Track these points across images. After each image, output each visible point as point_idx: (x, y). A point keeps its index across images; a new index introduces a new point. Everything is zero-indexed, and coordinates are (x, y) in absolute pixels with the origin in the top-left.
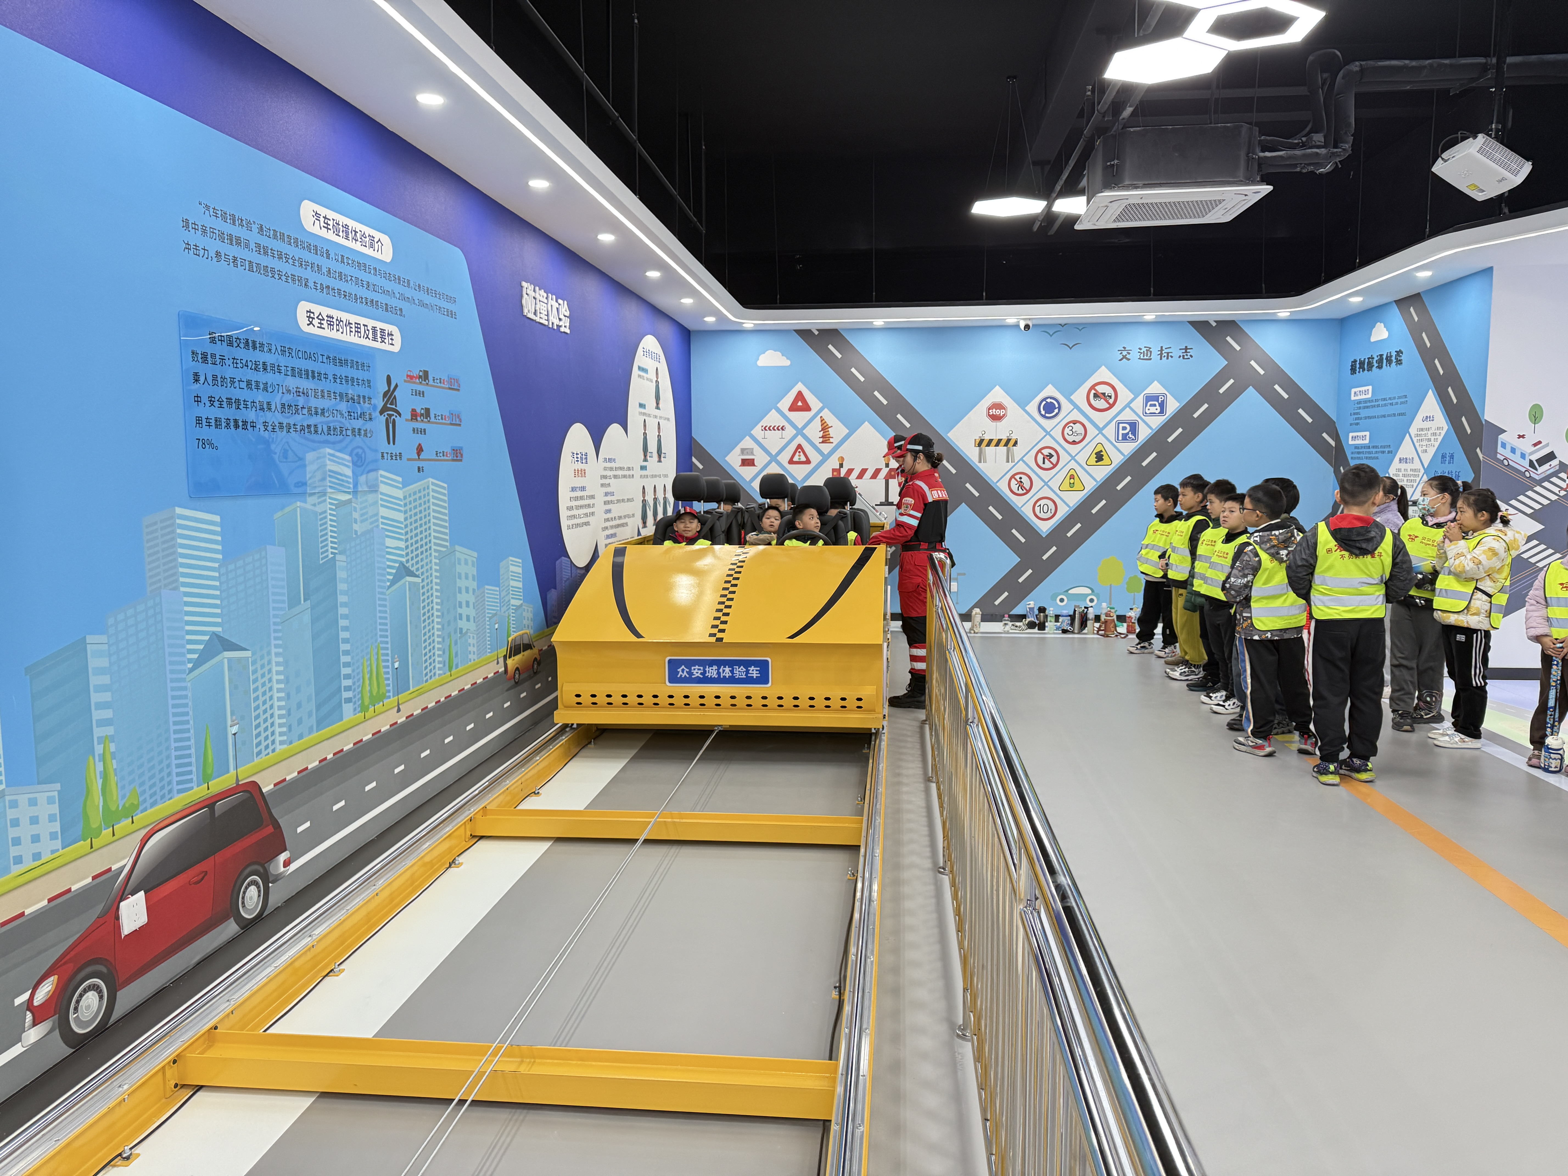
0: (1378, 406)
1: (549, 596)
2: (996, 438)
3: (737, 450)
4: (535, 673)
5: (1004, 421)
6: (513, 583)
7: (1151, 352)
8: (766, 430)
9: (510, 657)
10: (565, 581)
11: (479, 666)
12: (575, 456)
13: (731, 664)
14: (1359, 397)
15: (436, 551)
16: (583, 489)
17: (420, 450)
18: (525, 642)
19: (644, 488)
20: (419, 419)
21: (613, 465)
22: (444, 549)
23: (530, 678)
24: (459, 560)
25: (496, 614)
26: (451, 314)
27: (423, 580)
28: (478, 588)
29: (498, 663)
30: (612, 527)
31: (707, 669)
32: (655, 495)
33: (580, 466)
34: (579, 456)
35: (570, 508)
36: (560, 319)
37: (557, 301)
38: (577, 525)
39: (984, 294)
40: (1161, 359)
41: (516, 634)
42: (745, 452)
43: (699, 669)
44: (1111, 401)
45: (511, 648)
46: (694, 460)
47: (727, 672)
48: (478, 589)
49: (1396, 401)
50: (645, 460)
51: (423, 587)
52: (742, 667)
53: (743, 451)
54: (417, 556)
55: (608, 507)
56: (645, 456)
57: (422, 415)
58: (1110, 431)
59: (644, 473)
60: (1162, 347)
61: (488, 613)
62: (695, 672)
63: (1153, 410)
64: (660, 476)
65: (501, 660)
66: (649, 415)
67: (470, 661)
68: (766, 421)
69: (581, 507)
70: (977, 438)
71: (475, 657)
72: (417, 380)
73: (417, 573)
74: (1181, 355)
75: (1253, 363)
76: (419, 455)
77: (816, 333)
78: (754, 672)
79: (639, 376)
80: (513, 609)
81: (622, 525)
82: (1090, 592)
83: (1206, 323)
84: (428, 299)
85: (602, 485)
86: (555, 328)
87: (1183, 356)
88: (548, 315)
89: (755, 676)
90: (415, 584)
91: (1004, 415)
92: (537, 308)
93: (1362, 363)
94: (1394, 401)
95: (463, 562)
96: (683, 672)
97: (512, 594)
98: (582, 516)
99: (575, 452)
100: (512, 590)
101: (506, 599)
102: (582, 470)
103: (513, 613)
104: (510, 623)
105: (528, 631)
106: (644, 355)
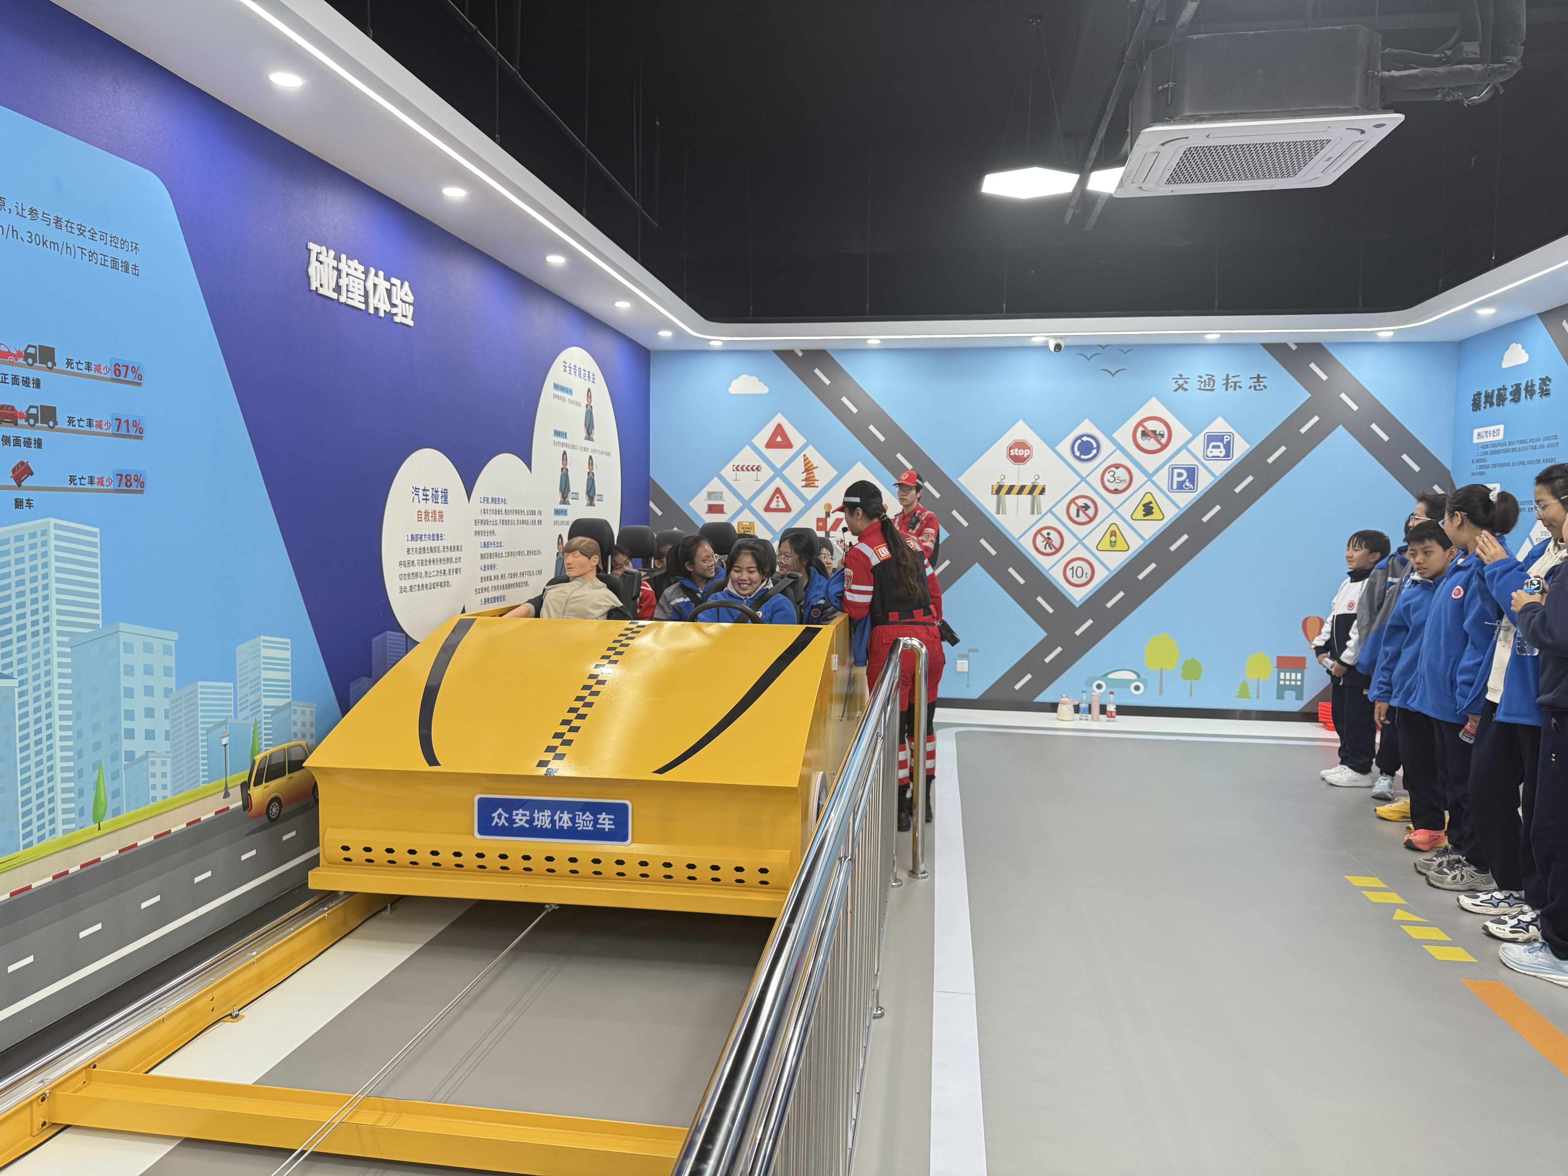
0: (1514, 450)
2: (1018, 484)
3: (703, 494)
5: (1029, 463)
7: (1214, 381)
9: (256, 784)
12: (421, 493)
13: (572, 808)
14: (1485, 440)
15: (62, 634)
16: (438, 537)
17: (22, 472)
19: (561, 537)
20: (21, 422)
22: (87, 631)
24: (128, 645)
25: (224, 723)
26: (125, 267)
28: (178, 685)
29: (227, 795)
30: (496, 588)
31: (536, 815)
33: (430, 506)
34: (429, 493)
35: (407, 564)
36: (394, 306)
37: (387, 279)
38: (422, 587)
39: (1005, 305)
40: (1227, 390)
41: (272, 750)
42: (713, 496)
43: (524, 815)
44: (1164, 441)
45: (260, 770)
46: (652, 504)
47: (565, 820)
49: (1541, 443)
50: (564, 500)
51: (22, 694)
52: (588, 814)
53: (710, 495)
55: (488, 562)
56: (564, 496)
57: (29, 416)
58: (1162, 478)
59: (559, 518)
60: (1228, 375)
62: (517, 818)
63: (1216, 452)
65: (235, 791)
66: (573, 447)
67: (153, 801)
68: (740, 459)
69: (432, 561)
70: (995, 483)
71: (166, 793)
72: (21, 361)
73: (6, 672)
74: (1253, 385)
75: (1343, 396)
76: (19, 481)
77: (800, 353)
78: (606, 821)
79: (555, 396)
81: (518, 585)
82: (1133, 676)
83: (1285, 346)
84: (57, 235)
85: (477, 533)
86: (382, 315)
87: (1255, 386)
88: (366, 297)
89: (607, 827)
91: (1028, 456)
92: (343, 284)
93: (1489, 397)
94: (1538, 444)
95: (138, 648)
96: (500, 818)
97: (265, 691)
98: (435, 573)
99: (422, 488)
100: (265, 685)
101: (251, 698)
102: (435, 512)
103: (265, 718)
104: (260, 733)
105: (303, 743)
106: (565, 370)
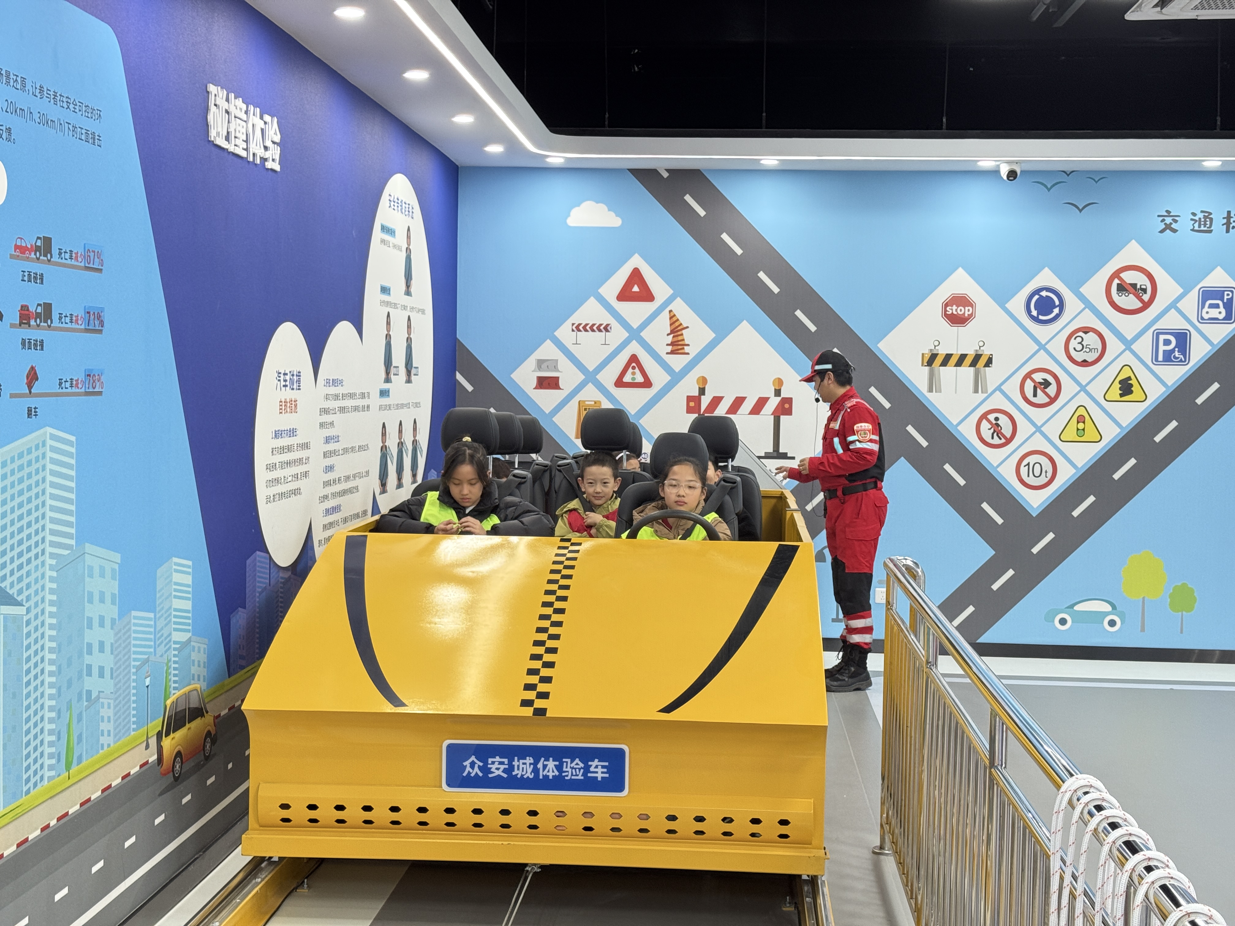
1: (233, 621)
2: (957, 352)
3: (531, 363)
4: (207, 758)
5: (971, 325)
6: (178, 604)
7: (1211, 219)
8: (579, 330)
9: (167, 735)
10: (260, 593)
11: (116, 755)
12: (282, 379)
13: (559, 754)
15: (52, 556)
16: (292, 432)
17: (32, 377)
18: (191, 706)
19: (384, 426)
20: (32, 322)
21: (339, 390)
22: (66, 552)
23: (198, 767)
24: (91, 568)
25: (147, 661)
26: (93, 138)
27: (28, 611)
28: (121, 615)
29: (147, 747)
30: (334, 495)
31: (516, 763)
32: (400, 438)
33: (288, 394)
34: (288, 378)
35: (271, 467)
36: (266, 148)
37: (261, 118)
38: (282, 495)
39: (944, 120)
40: (1228, 231)
41: (178, 693)
42: (544, 366)
43: (501, 763)
44: (1146, 297)
45: (170, 718)
46: (459, 377)
47: (550, 768)
48: (119, 619)
50: (388, 380)
51: (28, 623)
52: (577, 761)
53: (540, 363)
54: (20, 567)
55: (329, 462)
56: (388, 373)
57: (38, 315)
58: (1144, 347)
59: (385, 401)
60: (1229, 213)
61: (135, 660)
62: (493, 767)
63: (1214, 313)
64: (407, 406)
65: (153, 742)
66: (395, 306)
67: (102, 748)
68: (582, 316)
69: (289, 463)
70: (926, 351)
71: (110, 740)
72: (33, 255)
73: (19, 599)
76: (30, 387)
77: (665, 175)
78: (598, 768)
79: (383, 241)
80: (175, 649)
81: (350, 491)
82: (1108, 608)
84: (55, 112)
85: (322, 425)
86: (258, 161)
88: (246, 141)
89: (600, 776)
90: (16, 618)
91: (970, 316)
92: (232, 130)
95: (96, 571)
96: (472, 765)
97: (175, 623)
98: (290, 479)
99: (283, 372)
100: (175, 616)
101: (165, 632)
102: (292, 401)
103: (175, 656)
104: (170, 674)
105: (198, 686)
106: (390, 207)
